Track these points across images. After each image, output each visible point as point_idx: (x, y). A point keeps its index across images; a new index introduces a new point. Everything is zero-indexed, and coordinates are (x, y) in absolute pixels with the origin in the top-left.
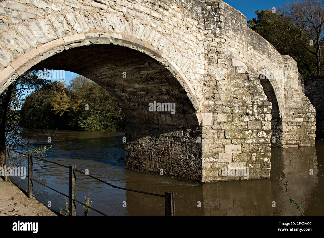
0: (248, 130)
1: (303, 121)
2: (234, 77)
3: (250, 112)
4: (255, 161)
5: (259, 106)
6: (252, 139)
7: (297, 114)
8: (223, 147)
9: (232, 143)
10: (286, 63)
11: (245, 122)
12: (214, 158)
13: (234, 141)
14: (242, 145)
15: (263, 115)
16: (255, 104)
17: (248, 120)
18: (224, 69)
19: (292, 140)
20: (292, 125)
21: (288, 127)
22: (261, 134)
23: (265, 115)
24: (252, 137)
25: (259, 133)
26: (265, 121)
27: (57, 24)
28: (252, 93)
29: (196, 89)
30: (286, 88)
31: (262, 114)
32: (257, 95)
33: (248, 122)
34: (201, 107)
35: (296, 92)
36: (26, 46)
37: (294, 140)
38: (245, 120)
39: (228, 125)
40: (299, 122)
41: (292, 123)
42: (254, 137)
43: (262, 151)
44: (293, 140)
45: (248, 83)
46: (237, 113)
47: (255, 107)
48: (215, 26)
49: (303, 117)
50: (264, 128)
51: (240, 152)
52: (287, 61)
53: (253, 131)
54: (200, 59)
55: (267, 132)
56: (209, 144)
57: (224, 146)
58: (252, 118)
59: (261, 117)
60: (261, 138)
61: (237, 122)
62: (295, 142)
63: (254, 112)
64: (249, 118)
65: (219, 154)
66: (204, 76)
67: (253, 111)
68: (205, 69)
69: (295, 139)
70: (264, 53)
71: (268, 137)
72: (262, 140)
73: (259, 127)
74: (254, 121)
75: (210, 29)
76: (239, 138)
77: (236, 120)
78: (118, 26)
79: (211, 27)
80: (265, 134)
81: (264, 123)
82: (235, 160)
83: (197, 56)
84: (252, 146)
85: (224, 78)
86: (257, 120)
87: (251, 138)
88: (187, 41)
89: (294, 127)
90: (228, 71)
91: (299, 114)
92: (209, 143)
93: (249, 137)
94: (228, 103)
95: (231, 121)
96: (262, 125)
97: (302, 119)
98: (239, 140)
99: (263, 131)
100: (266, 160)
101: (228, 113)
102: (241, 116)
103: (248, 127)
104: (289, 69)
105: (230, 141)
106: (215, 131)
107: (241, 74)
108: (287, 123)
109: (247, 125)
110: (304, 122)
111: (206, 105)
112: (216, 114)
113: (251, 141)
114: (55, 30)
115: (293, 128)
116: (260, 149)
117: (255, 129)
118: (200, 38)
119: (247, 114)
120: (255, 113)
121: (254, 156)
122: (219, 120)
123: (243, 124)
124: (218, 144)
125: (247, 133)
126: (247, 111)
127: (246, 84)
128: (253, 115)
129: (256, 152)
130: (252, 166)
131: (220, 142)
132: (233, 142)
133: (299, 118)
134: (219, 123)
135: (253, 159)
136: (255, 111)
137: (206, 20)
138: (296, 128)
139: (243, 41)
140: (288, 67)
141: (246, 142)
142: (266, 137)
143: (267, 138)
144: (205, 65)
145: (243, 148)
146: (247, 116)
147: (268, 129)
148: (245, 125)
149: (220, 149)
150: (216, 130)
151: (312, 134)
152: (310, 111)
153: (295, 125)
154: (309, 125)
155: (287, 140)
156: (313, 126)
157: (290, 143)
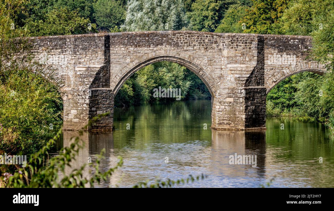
0: (79, 103)
1: (233, 101)
2: (76, 76)
3: (80, 94)
5: (84, 91)
9: (73, 109)
10: (223, 42)
12: (67, 116)
13: (74, 108)
14: (77, 110)
19: (224, 120)
20: (224, 104)
21: (221, 106)
30: (223, 67)
31: (85, 95)
32: (85, 86)
35: (230, 71)
37: (226, 120)
40: (230, 103)
41: (224, 103)
42: (81, 106)
44: (225, 120)
47: (82, 92)
50: (86, 102)
51: (76, 114)
52: (224, 40)
53: (81, 104)
55: (87, 104)
56: (66, 109)
58: (81, 97)
62: (227, 122)
69: (227, 119)
72: (85, 109)
73: (84, 102)
80: (86, 105)
82: (75, 118)
86: (83, 98)
91: (230, 94)
95: (73, 98)
96: (85, 101)
97: (232, 99)
100: (86, 118)
101: (72, 94)
104: (225, 48)
108: (220, 103)
110: (234, 102)
113: (80, 109)
115: (225, 108)
116: (84, 113)
119: (79, 95)
121: (81, 116)
123: (77, 100)
124: (69, 109)
125: (79, 104)
126: (79, 93)
127: (81, 80)
128: (82, 96)
133: (230, 98)
134: (69, 99)
136: (82, 94)
138: (228, 108)
140: (225, 46)
145: (78, 112)
149: (69, 112)
150: (68, 102)
151: (241, 114)
152: (239, 92)
153: (227, 104)
154: (238, 105)
155: (221, 120)
156: (242, 106)
157: (223, 123)
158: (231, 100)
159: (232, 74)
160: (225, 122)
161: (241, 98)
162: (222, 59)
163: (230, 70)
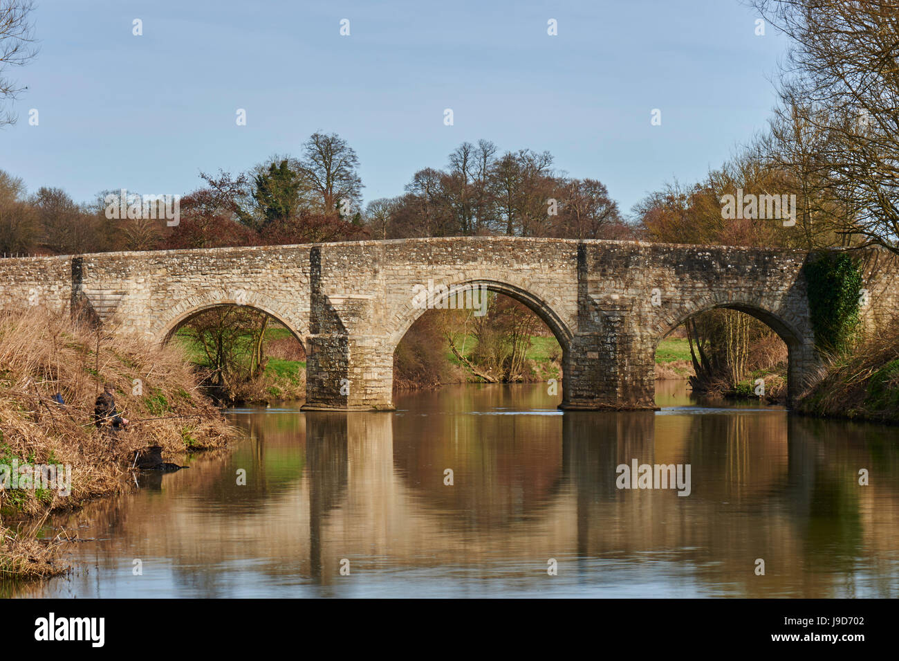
27: (184, 305)
34: (304, 340)
36: (171, 318)
78: (218, 297)
89: (587, 368)
111: (308, 338)
114: (183, 308)
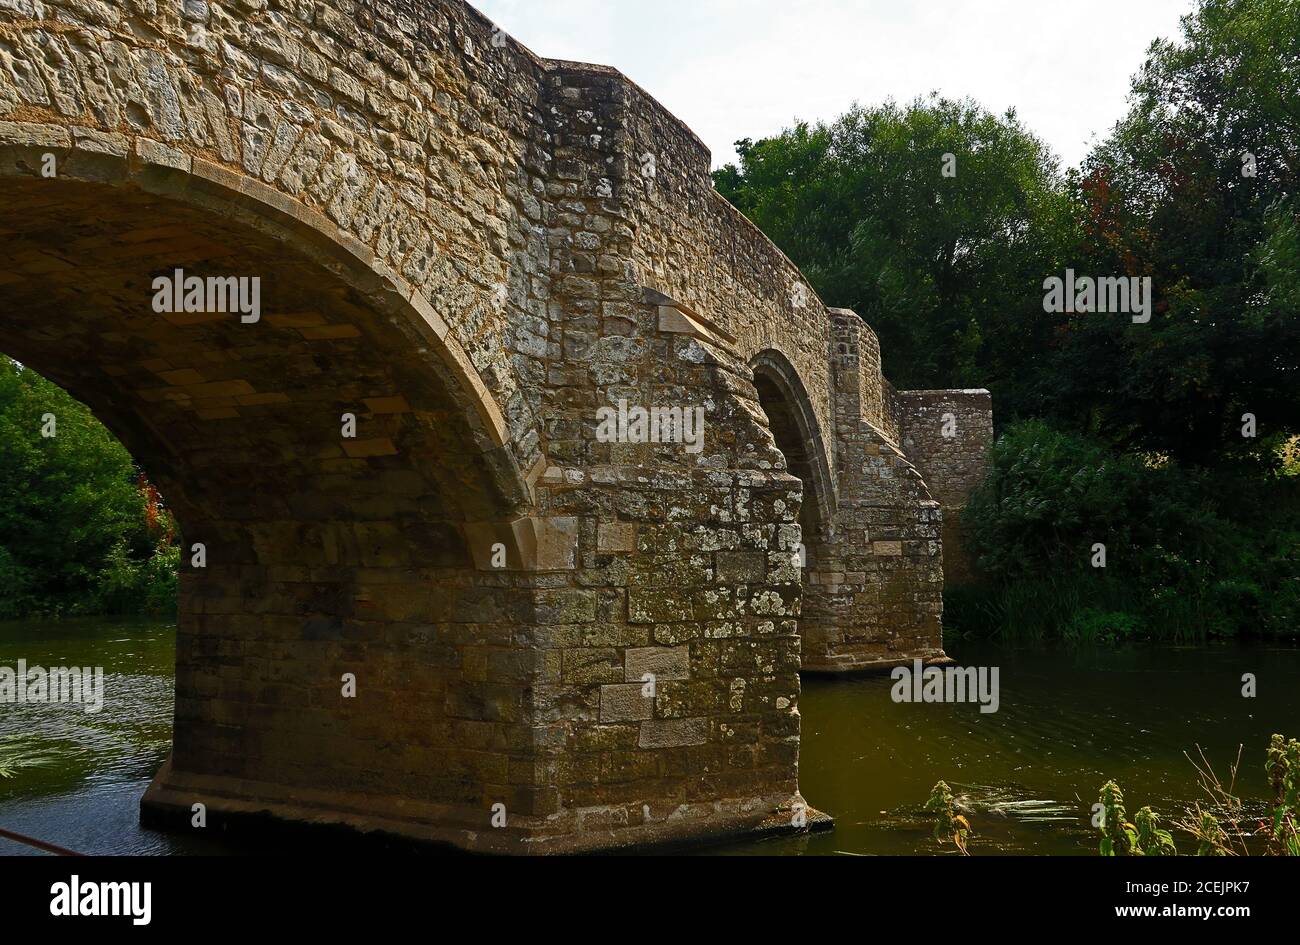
0: (715, 586)
1: (899, 552)
2: (663, 374)
3: (724, 515)
4: (743, 711)
5: (756, 493)
6: (730, 621)
7: (881, 528)
8: (617, 657)
9: (654, 642)
10: (843, 340)
11: (703, 555)
12: (583, 707)
13: (663, 633)
14: (693, 648)
15: (771, 526)
16: (741, 483)
17: (717, 547)
18: (627, 343)
19: (863, 626)
20: (863, 566)
21: (850, 574)
22: (762, 600)
23: (778, 528)
24: (730, 614)
25: (758, 598)
26: (778, 550)
28: (730, 440)
29: (512, 417)
30: (843, 428)
31: (766, 523)
32: (748, 451)
33: (713, 553)
34: (532, 493)
35: (876, 445)
37: (872, 625)
38: (705, 548)
39: (639, 569)
40: (889, 559)
41: (865, 562)
42: (737, 613)
43: (770, 669)
44: (870, 624)
45: (715, 402)
46: (675, 519)
47: (743, 498)
48: (593, 168)
49: (902, 539)
50: (775, 576)
51: (686, 677)
52: (846, 331)
53: (734, 591)
54: (531, 296)
55: (786, 592)
56: (560, 650)
57: (623, 655)
58: (731, 539)
59: (765, 535)
60: (764, 617)
61: (673, 556)
63: (739, 516)
64: (719, 540)
65: (605, 687)
66: (546, 361)
67: (735, 511)
68: (550, 339)
69: (874, 620)
70: (768, 294)
71: (790, 613)
72: (769, 626)
73: (758, 576)
74: (739, 550)
75: (574, 177)
76: (681, 622)
77: (672, 546)
78: (170, 110)
79: (577, 173)
80: (778, 600)
81: (773, 556)
82: (668, 712)
83: (520, 282)
84: (731, 649)
85: (625, 376)
86: (749, 546)
87: (727, 620)
88: (479, 216)
89: (873, 577)
90: (640, 352)
91: (886, 528)
92: (562, 642)
93: (720, 616)
94: (641, 479)
95: (651, 552)
96: (768, 566)
97: (899, 544)
98: (681, 627)
99: (772, 589)
100: (782, 702)
101: (638, 519)
102: (690, 531)
103: (715, 576)
104: (851, 358)
105: (644, 634)
106: (587, 594)
107: (690, 364)
108: (847, 561)
109: (714, 567)
110: (903, 556)
111: (550, 485)
112: (590, 522)
113: (723, 632)
115: (868, 581)
116: (759, 660)
117: (742, 583)
118: (534, 210)
119: (714, 523)
120: (742, 520)
121: (739, 688)
122: (603, 545)
123: (697, 562)
124: (600, 647)
125: (712, 597)
126: (714, 509)
128: (735, 526)
129: (746, 677)
130: (731, 733)
131: (607, 638)
132: (657, 637)
133: (886, 542)
134: (604, 561)
135: (736, 705)
136: (743, 512)
137: (557, 141)
138: (879, 579)
139: (697, 241)
140: (847, 354)
141: (707, 633)
142: (782, 612)
143: (786, 617)
144: (551, 324)
145: (699, 658)
146: (712, 533)
147: (788, 584)
148: (705, 567)
149: (606, 669)
150: (589, 588)
151: (932, 600)
152: (924, 518)
153: (874, 566)
154: (920, 567)
155: (848, 627)
156: (936, 571)
157: (858, 638)
158: (892, 548)
159: (882, 453)
160: (868, 634)
161: (930, 539)
162: (841, 400)
163: (874, 442)
